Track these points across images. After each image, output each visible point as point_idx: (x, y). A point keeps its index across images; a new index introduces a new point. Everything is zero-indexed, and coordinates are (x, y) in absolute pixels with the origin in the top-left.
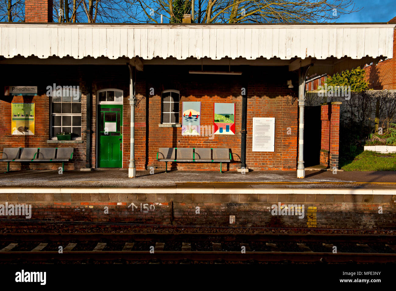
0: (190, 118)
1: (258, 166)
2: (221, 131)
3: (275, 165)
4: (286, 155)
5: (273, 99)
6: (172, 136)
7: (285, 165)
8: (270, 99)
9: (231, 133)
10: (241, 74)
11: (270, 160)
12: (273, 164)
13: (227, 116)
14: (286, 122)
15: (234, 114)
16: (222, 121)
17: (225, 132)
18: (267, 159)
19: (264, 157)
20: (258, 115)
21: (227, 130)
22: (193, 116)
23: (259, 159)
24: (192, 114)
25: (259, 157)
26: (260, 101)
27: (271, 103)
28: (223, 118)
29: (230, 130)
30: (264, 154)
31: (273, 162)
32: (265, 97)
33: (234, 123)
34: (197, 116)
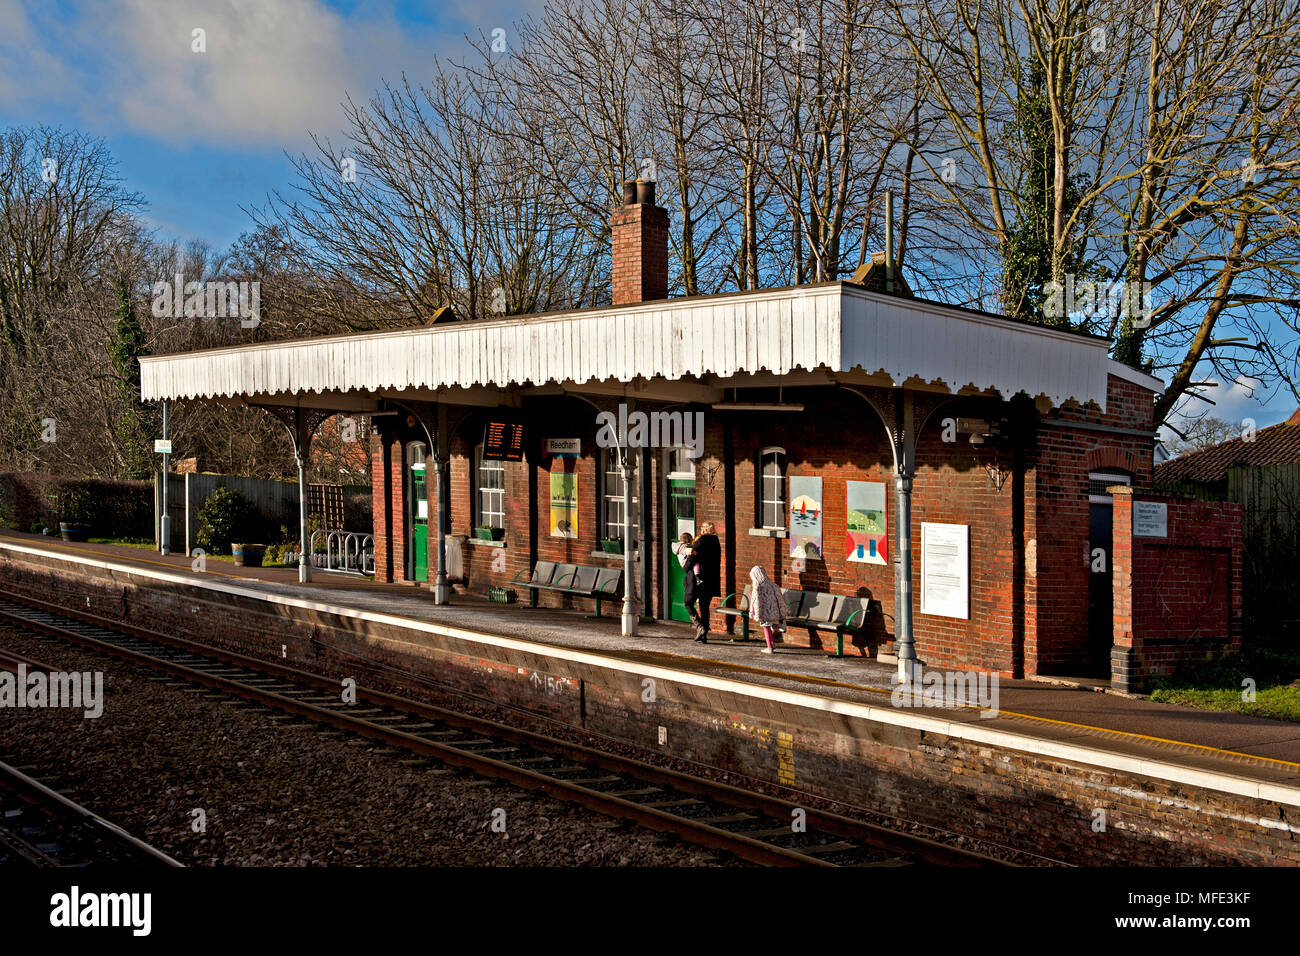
0: (803, 517)
1: (937, 655)
2: (861, 555)
3: (973, 658)
4: (987, 630)
5: (963, 475)
6: (773, 559)
7: (987, 659)
8: (958, 474)
9: (878, 560)
10: (802, 409)
11: (961, 640)
12: (969, 654)
13: (872, 516)
14: (987, 538)
15: (884, 510)
16: (862, 527)
17: (867, 558)
18: (955, 639)
19: (948, 631)
20: (935, 518)
21: (873, 554)
22: (810, 512)
23: (938, 636)
24: (807, 508)
25: (938, 630)
26: (936, 477)
27: (960, 485)
28: (863, 519)
29: (877, 553)
30: (948, 625)
31: (968, 647)
32: (946, 467)
33: (884, 534)
34: (815, 512)
